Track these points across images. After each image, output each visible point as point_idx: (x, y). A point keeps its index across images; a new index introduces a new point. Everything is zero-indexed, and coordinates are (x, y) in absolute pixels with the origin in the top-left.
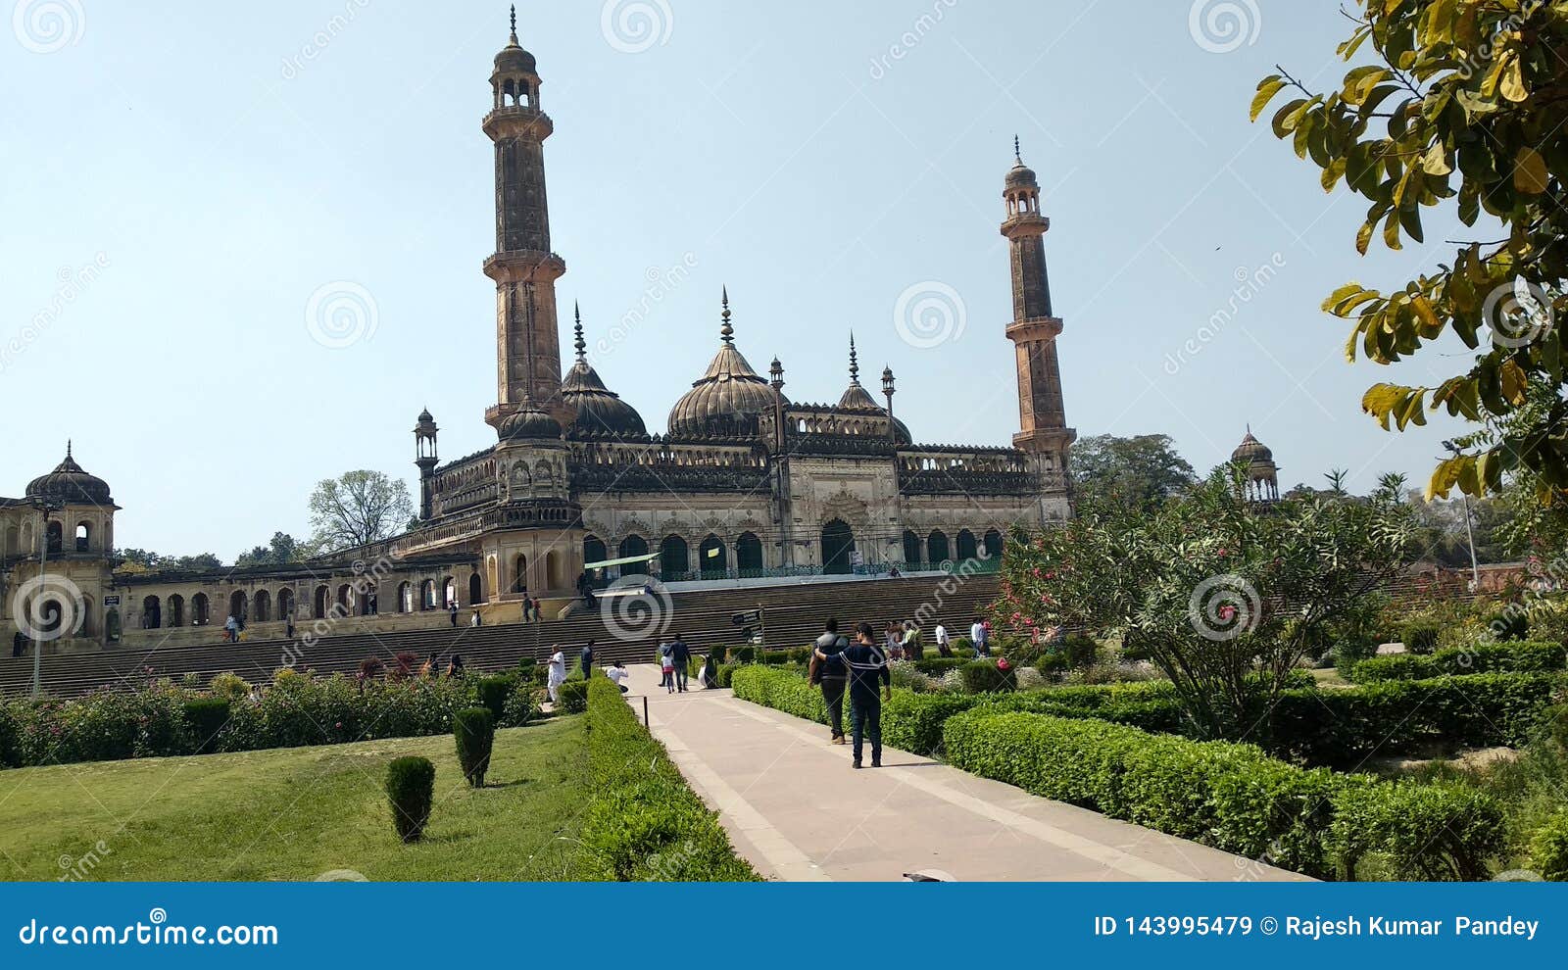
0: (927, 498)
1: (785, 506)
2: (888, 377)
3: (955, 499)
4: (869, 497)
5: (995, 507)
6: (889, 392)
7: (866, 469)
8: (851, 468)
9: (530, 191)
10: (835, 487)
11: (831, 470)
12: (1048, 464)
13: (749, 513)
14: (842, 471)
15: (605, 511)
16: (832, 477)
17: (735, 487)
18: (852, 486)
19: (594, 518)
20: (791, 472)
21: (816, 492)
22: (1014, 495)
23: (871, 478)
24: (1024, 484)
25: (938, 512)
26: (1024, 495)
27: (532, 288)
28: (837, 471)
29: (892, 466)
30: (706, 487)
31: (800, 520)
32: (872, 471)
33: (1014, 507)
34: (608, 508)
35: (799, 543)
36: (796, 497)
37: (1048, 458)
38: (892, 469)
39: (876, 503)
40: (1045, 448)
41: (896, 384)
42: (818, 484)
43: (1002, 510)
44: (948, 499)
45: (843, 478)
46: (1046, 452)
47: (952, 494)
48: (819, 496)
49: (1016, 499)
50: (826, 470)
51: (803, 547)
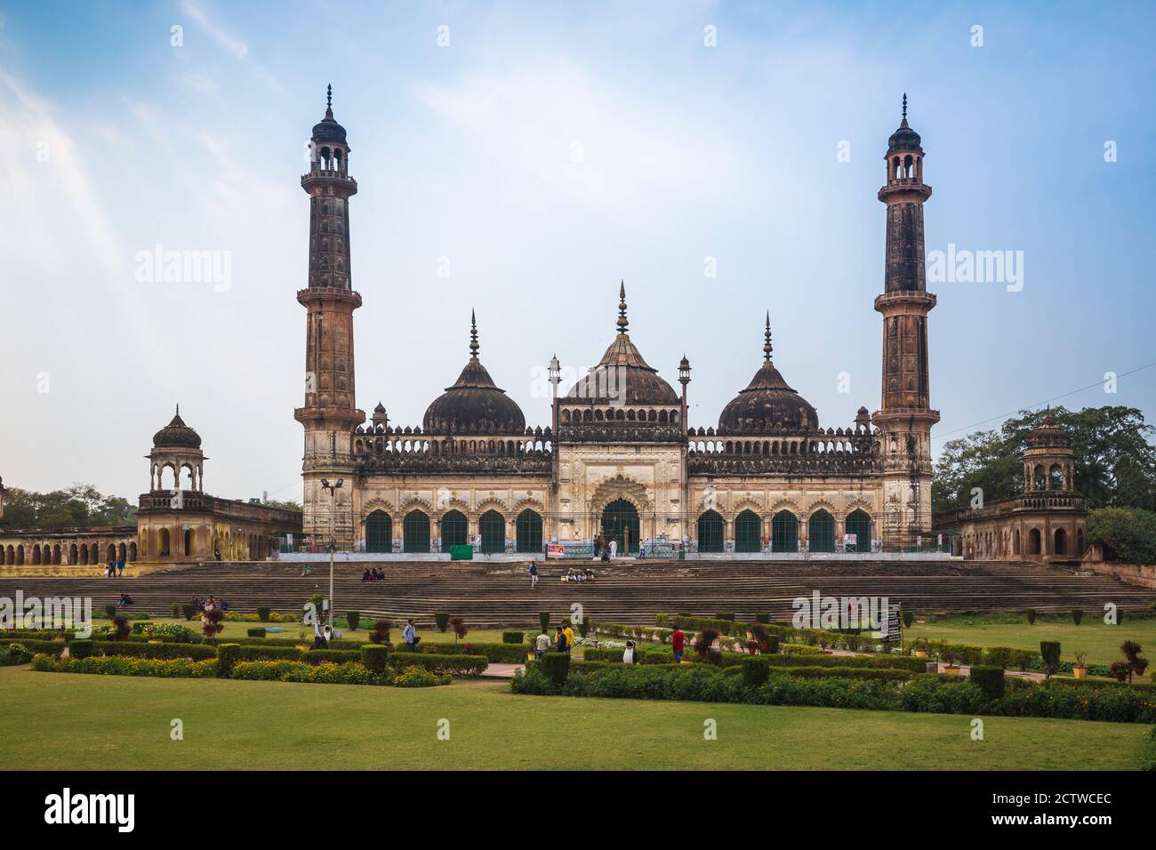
0: (738, 481)
1: (555, 489)
2: (685, 366)
3: (770, 481)
4: (650, 481)
5: (825, 489)
6: (685, 381)
7: (646, 455)
8: (631, 455)
9: (325, 239)
10: (611, 472)
11: (608, 456)
12: (893, 446)
13: (530, 494)
14: (619, 457)
15: (390, 491)
16: (609, 463)
17: (516, 471)
18: (629, 471)
19: (380, 496)
20: (561, 458)
21: (588, 476)
22: (852, 477)
23: (652, 463)
24: (869, 466)
25: (749, 494)
26: (867, 477)
27: (321, 317)
28: (614, 457)
29: (679, 451)
30: (486, 471)
31: (568, 501)
32: (656, 457)
33: (851, 489)
34: (393, 488)
35: (565, 521)
36: (565, 481)
37: (894, 439)
38: (679, 455)
39: (657, 486)
40: (892, 430)
41: (691, 374)
42: (590, 468)
43: (836, 492)
44: (763, 481)
45: (620, 464)
46: (893, 434)
47: (768, 477)
48: (591, 479)
49: (855, 481)
50: (602, 456)
51: (568, 524)
